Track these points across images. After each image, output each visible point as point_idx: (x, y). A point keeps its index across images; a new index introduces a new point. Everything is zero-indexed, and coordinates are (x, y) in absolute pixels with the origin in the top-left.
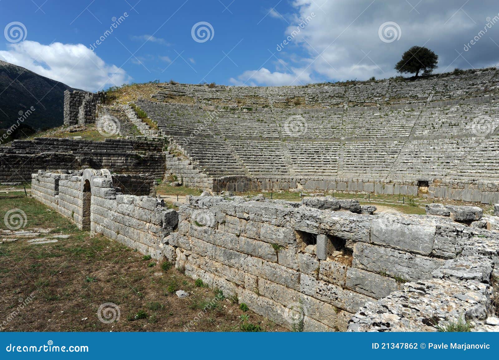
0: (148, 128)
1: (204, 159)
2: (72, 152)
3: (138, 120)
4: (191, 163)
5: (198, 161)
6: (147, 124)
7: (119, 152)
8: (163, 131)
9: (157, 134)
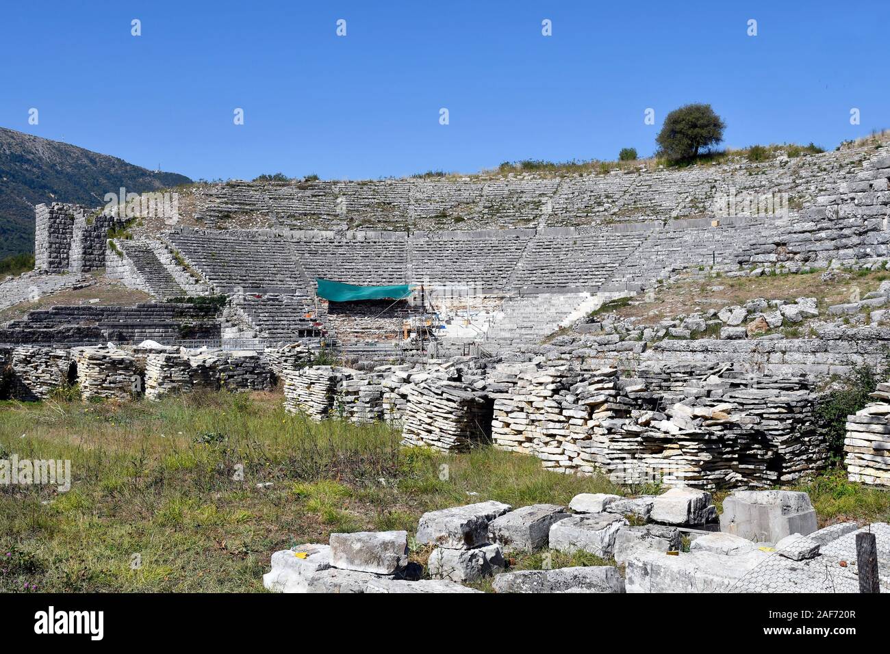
0: (194, 282)
1: (276, 329)
2: (97, 323)
3: (178, 268)
4: (256, 334)
5: (267, 331)
6: (192, 276)
7: (156, 321)
8: (217, 286)
9: (207, 291)
